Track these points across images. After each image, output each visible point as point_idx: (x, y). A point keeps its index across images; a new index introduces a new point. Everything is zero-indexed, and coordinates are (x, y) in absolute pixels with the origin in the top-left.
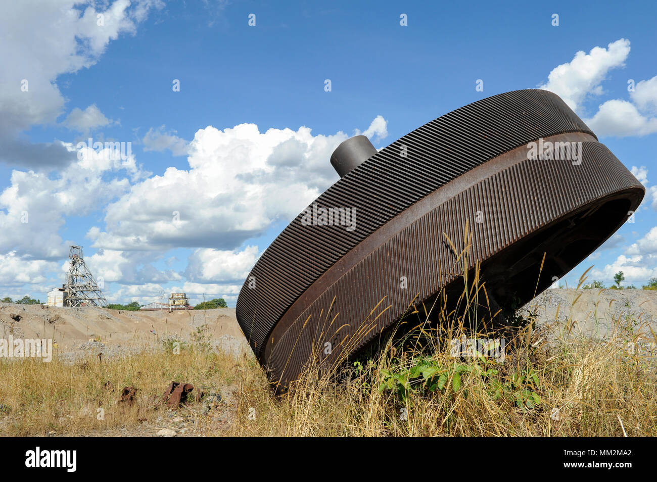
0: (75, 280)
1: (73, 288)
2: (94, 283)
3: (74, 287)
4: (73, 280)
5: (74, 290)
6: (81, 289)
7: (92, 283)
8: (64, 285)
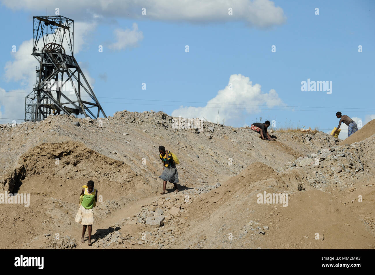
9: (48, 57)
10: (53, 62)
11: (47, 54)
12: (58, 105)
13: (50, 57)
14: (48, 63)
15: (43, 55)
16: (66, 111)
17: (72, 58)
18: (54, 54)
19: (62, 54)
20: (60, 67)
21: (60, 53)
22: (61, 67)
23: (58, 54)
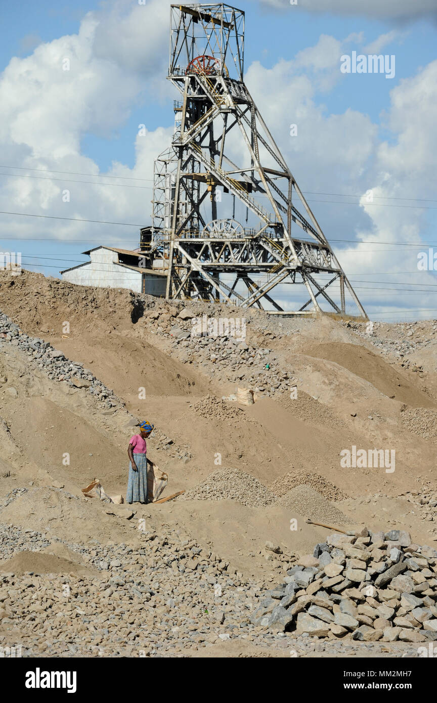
0: (205, 208)
1: (193, 249)
2: (307, 226)
3: (198, 246)
4: (196, 207)
5: (197, 265)
6: (235, 259)
7: (297, 226)
8: (146, 235)
9: (198, 84)
10: (208, 94)
11: (197, 78)
12: (218, 175)
13: (203, 83)
14: (199, 95)
15: (190, 79)
16: (233, 187)
17: (241, 85)
18: (209, 78)
19: (224, 79)
20: (221, 103)
21: (221, 77)
22: (224, 103)
23: (217, 79)
